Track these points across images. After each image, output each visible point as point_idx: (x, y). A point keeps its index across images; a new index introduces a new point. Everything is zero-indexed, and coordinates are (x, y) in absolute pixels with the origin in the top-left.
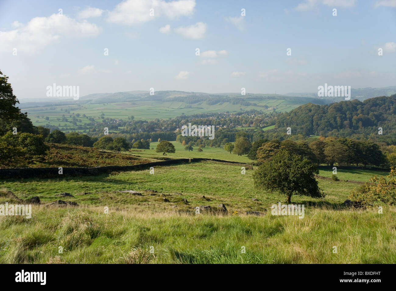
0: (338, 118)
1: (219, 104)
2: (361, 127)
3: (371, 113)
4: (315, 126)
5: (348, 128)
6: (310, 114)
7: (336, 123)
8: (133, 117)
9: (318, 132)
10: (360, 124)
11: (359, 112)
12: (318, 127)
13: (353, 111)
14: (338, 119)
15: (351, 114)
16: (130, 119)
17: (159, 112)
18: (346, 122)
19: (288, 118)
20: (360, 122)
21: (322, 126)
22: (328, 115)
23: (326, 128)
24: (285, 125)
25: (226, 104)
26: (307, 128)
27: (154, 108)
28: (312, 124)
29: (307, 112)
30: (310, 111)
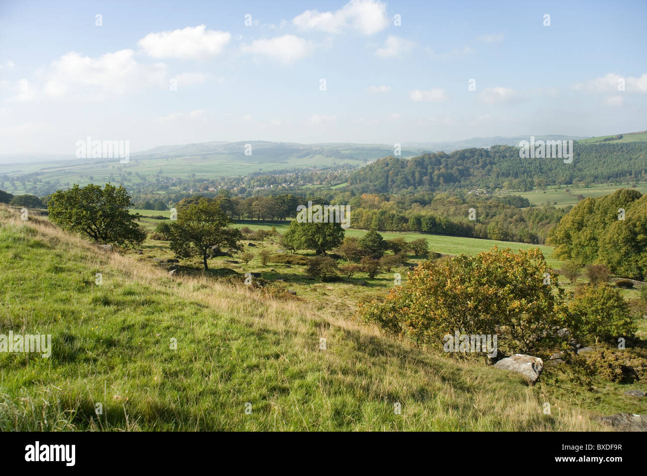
0: (416, 173)
1: (309, 157)
2: (442, 184)
3: (455, 167)
4: (390, 183)
5: (428, 185)
6: (386, 168)
7: (414, 179)
8: (194, 175)
9: (392, 190)
10: (441, 180)
11: (441, 166)
12: (394, 183)
13: (436, 165)
14: (417, 175)
15: (433, 168)
16: (190, 177)
17: (232, 168)
18: (425, 178)
19: (362, 173)
20: (441, 178)
21: (398, 183)
22: (406, 170)
23: (402, 185)
24: (358, 181)
25: (318, 157)
26: (381, 185)
27: (227, 163)
28: (387, 180)
29: (383, 166)
30: (387, 165)
